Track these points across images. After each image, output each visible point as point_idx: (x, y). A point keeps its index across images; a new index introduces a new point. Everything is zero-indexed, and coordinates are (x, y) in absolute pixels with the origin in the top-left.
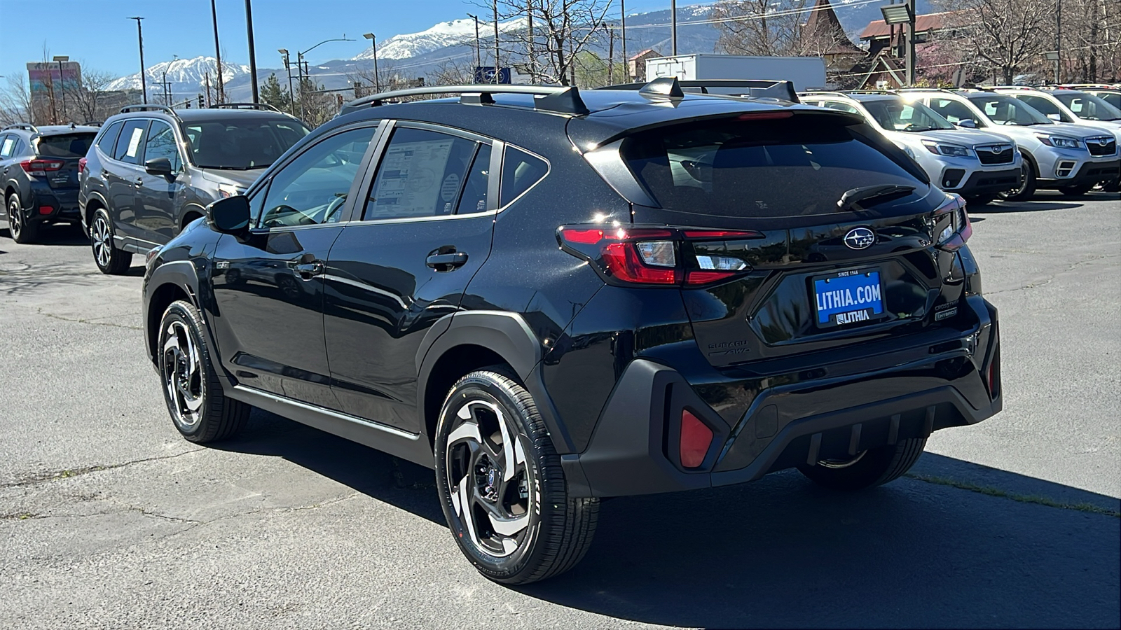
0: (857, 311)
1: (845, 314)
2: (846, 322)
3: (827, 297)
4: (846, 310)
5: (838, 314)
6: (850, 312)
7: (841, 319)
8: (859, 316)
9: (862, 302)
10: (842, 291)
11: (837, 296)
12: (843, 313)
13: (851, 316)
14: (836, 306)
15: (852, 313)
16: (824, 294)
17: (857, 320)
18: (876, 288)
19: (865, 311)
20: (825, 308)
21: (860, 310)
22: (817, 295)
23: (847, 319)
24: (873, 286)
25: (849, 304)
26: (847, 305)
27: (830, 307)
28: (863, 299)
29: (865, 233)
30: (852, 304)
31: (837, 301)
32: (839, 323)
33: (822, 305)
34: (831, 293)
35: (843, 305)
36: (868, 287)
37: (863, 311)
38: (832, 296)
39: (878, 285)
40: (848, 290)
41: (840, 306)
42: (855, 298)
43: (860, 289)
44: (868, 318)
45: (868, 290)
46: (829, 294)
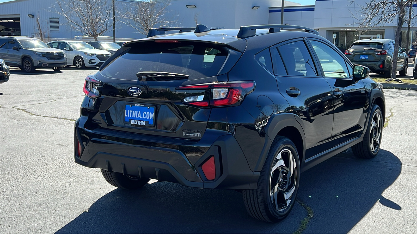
0: (141, 121)
1: (135, 121)
2: (135, 124)
3: (130, 112)
4: (136, 119)
5: (132, 120)
6: (137, 120)
7: (133, 122)
8: (141, 123)
9: (145, 118)
10: (137, 112)
11: (134, 113)
12: (135, 120)
13: (138, 122)
14: (133, 117)
15: (138, 121)
16: (129, 111)
17: (140, 124)
18: (152, 114)
19: (144, 122)
20: (128, 116)
21: (142, 121)
22: (126, 110)
23: (136, 123)
24: (151, 113)
25: (139, 117)
26: (138, 117)
27: (131, 116)
28: (145, 117)
29: (137, 90)
30: (140, 117)
31: (134, 115)
32: (132, 123)
33: (127, 115)
34: (132, 111)
35: (137, 117)
36: (148, 113)
37: (143, 121)
38: (132, 112)
39: (153, 113)
40: (140, 112)
41: (135, 117)
42: (142, 115)
43: (145, 112)
44: (145, 125)
45: (148, 114)
46: (131, 111)
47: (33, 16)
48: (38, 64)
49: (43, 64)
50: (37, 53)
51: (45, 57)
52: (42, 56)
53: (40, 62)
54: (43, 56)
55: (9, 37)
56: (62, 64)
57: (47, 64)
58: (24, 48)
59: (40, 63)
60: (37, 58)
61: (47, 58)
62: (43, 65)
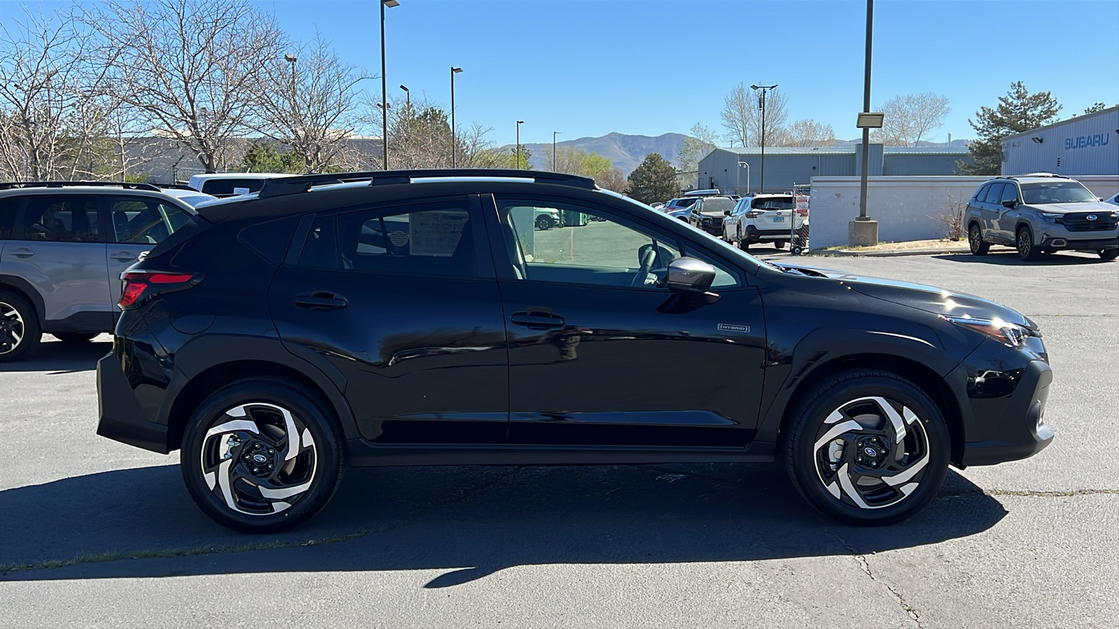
47: (1041, 141)
48: (1044, 240)
49: (1054, 240)
50: (1044, 214)
51: (1061, 223)
52: (1054, 221)
53: (1047, 235)
54: (1056, 222)
55: (997, 178)
56: (1107, 242)
57: (1064, 240)
58: (1024, 204)
59: (1047, 239)
60: (1043, 225)
61: (1065, 225)
62: (1054, 244)
